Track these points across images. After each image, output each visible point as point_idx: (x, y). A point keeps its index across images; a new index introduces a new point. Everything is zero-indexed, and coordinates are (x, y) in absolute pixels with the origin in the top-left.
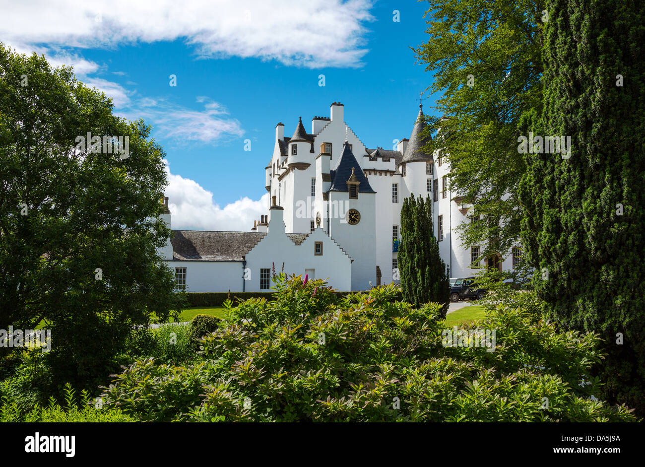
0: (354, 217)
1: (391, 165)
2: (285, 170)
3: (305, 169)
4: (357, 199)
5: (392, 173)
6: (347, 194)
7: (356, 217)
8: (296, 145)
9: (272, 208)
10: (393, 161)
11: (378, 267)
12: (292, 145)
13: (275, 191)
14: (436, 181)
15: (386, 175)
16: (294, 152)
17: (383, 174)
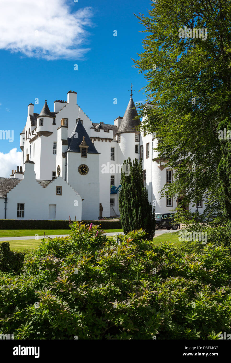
0: (83, 170)
1: (110, 135)
2: (34, 136)
3: (49, 136)
4: (86, 157)
5: (111, 140)
6: (79, 154)
7: (85, 169)
8: (43, 119)
9: (26, 162)
10: (111, 132)
11: (100, 204)
12: (40, 119)
13: (27, 150)
14: (142, 147)
15: (106, 141)
16: (41, 124)
17: (104, 141)
